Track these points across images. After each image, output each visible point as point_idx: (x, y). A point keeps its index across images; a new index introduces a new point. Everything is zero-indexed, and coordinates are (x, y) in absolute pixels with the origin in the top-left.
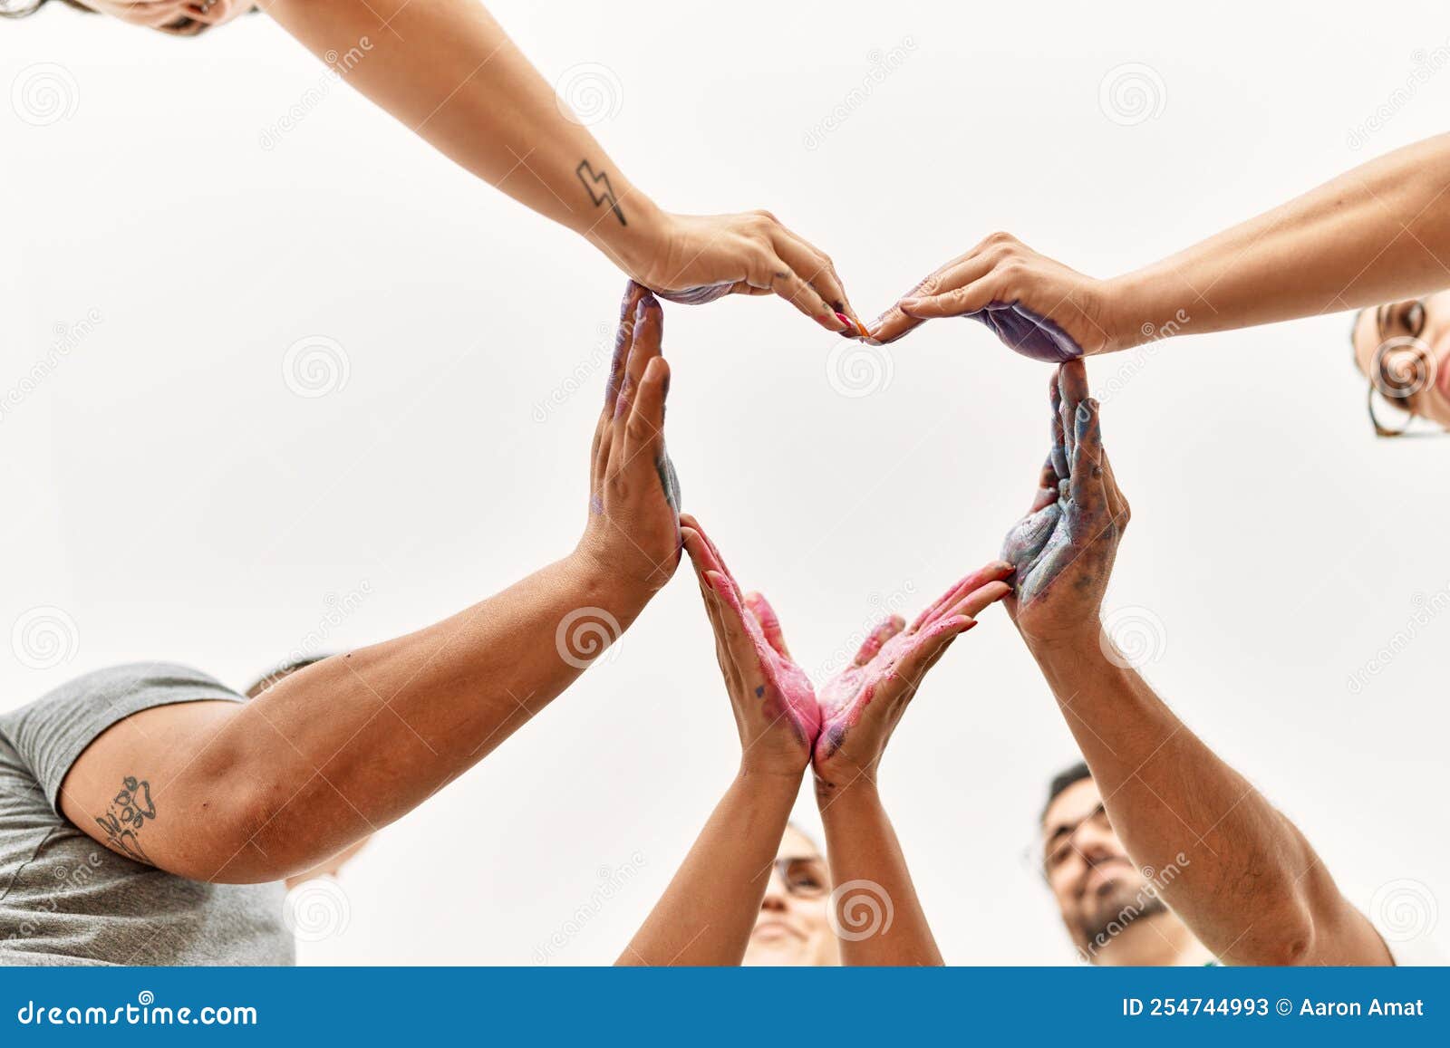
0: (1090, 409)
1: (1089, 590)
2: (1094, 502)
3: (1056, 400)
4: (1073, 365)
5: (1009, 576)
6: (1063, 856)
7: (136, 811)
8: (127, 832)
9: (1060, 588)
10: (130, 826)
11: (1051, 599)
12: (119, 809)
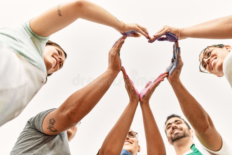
0: (179, 48)
1: (178, 73)
2: (179, 61)
3: (174, 48)
4: (176, 42)
5: (168, 73)
6: (169, 128)
7: (52, 123)
8: (52, 127)
9: (174, 73)
10: (52, 126)
11: (173, 75)
12: (50, 124)
